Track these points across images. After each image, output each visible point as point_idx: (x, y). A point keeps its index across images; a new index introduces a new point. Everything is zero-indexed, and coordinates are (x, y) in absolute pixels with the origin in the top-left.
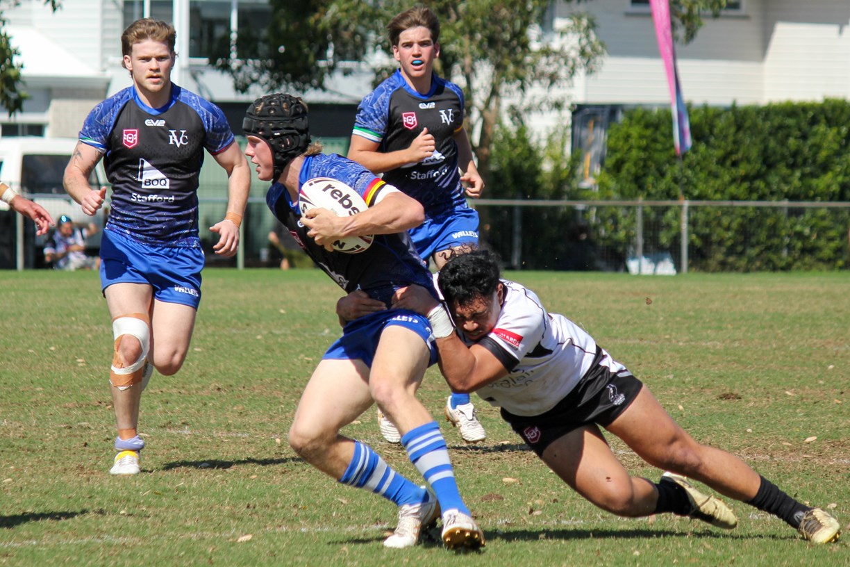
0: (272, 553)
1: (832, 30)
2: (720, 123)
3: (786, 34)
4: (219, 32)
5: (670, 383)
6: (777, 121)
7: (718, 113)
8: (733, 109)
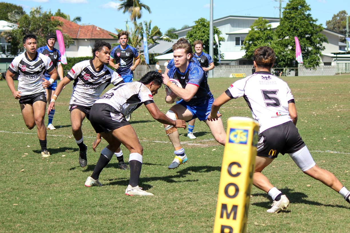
0: (17, 117)
1: (87, 47)
2: (72, 60)
3: (81, 48)
4: (4, 48)
5: (68, 94)
6: (80, 59)
7: (72, 58)
8: (74, 58)
